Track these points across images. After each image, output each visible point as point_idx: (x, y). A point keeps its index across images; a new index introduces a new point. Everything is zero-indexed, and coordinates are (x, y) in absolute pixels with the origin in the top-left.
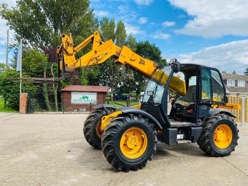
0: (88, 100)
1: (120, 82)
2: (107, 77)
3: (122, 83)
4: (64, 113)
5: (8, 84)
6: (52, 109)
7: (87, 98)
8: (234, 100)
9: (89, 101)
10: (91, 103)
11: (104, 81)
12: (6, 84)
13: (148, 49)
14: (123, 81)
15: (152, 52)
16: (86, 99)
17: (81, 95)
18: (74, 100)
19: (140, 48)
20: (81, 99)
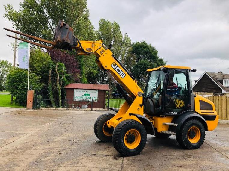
4: (68, 109)
5: (16, 82)
6: (56, 105)
7: (89, 95)
9: (90, 98)
10: (92, 100)
11: (102, 79)
12: (14, 81)
13: (145, 49)
15: (149, 52)
16: (88, 97)
17: (82, 93)
18: (76, 97)
19: (137, 48)
20: (83, 96)
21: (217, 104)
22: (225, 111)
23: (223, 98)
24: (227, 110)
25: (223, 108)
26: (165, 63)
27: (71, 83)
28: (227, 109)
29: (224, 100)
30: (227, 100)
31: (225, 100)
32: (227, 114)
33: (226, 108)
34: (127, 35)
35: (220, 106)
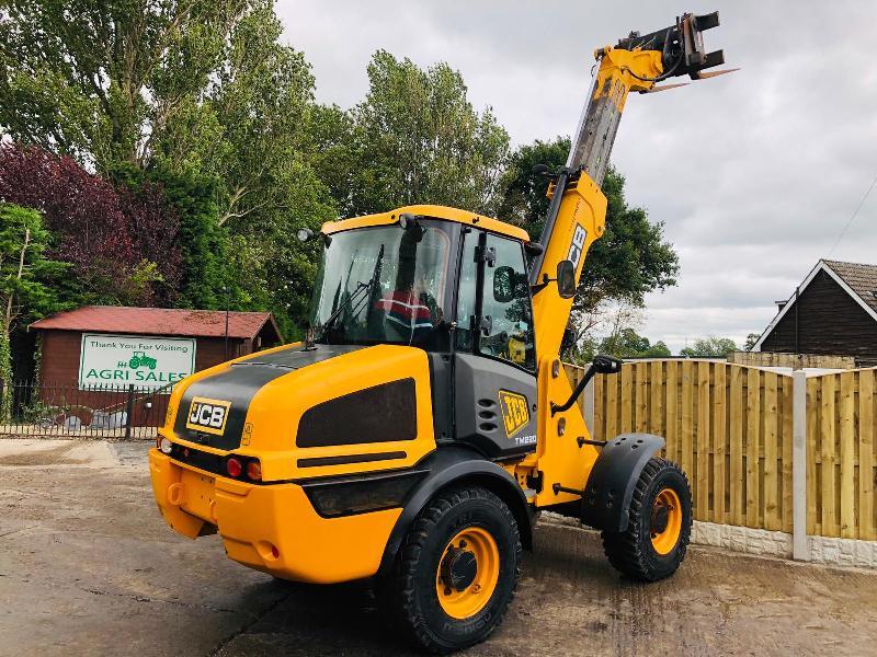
0: (156, 372)
7: (151, 363)
8: (745, 388)
9: (158, 378)
10: (132, 386)
16: (146, 370)
17: (123, 351)
18: (92, 372)
20: (124, 369)
21: (669, 420)
22: (716, 462)
23: (704, 373)
24: (728, 456)
25: (704, 445)
26: (656, 230)
27: (82, 305)
28: (728, 446)
29: (712, 386)
30: (728, 387)
31: (720, 386)
32: (728, 486)
33: (723, 445)
34: (494, 114)
35: (687, 430)
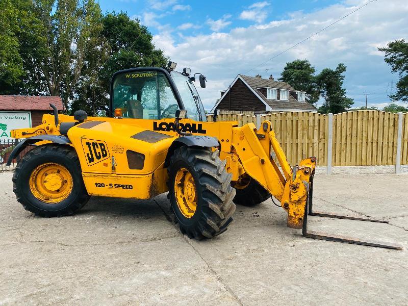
1: (72, 94)
2: (42, 82)
3: (75, 95)
7: (3, 126)
14: (78, 92)
15: (136, 35)
19: (111, 25)
